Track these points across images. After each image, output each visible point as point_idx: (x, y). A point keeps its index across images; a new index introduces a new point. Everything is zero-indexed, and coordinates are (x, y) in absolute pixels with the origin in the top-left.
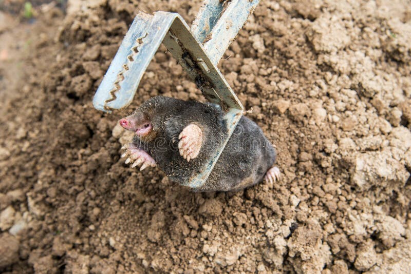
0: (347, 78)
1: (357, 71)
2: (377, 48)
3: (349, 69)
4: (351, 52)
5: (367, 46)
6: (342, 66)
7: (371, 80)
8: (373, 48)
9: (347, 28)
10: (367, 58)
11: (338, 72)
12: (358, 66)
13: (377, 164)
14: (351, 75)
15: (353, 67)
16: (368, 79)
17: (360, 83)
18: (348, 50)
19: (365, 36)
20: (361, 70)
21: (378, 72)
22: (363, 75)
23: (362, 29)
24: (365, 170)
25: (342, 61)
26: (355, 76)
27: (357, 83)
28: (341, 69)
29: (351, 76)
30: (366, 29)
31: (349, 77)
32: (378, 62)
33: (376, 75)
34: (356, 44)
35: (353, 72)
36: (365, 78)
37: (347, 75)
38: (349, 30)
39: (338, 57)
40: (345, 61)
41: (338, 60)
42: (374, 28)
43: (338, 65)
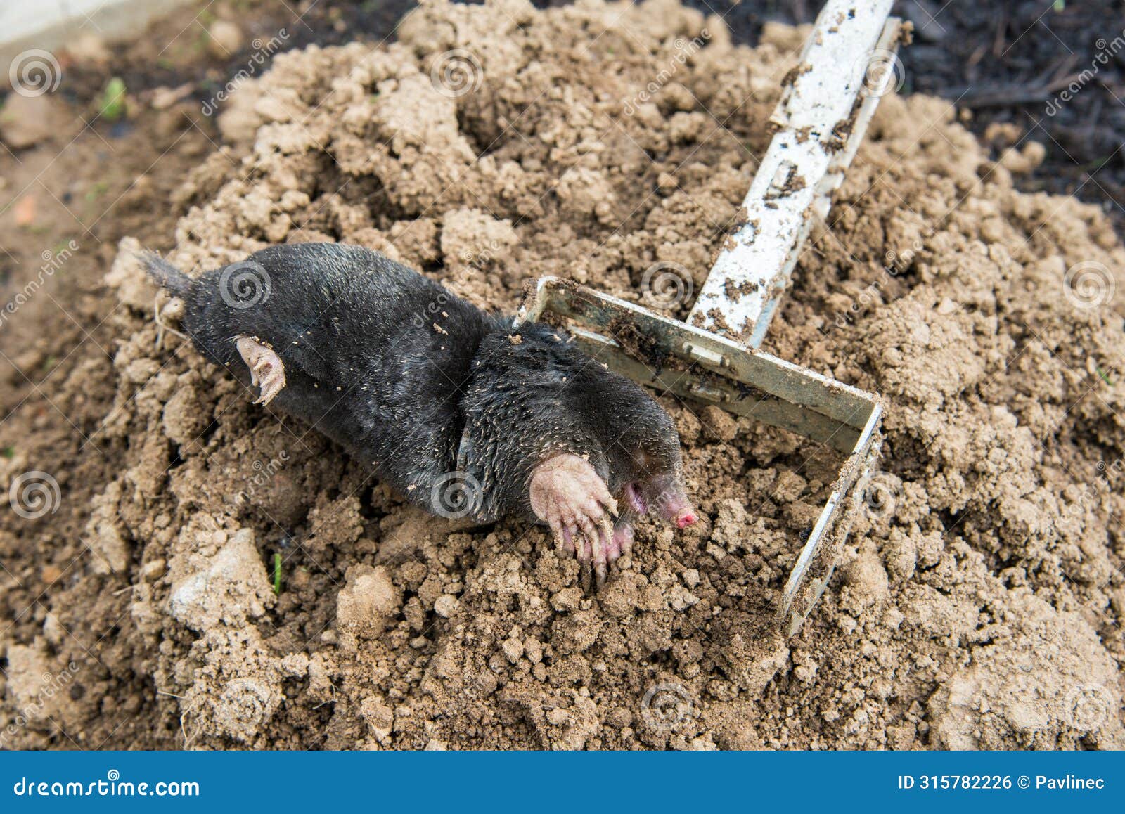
0: (961, 482)
1: (992, 468)
2: (1053, 401)
3: (970, 459)
4: (981, 406)
5: (1029, 394)
6: (949, 445)
7: (1025, 497)
8: (1042, 402)
9: (978, 333)
10: (1025, 430)
11: (937, 460)
12: (996, 453)
13: (1008, 696)
14: (973, 474)
15: (982, 453)
16: (1017, 493)
17: (993, 501)
18: (974, 398)
19: (1025, 363)
20: (1004, 467)
21: (1049, 473)
22: (1005, 480)
23: (1020, 339)
24: (975, 707)
25: (952, 430)
26: (982, 479)
27: (987, 501)
28: (947, 454)
29: (971, 477)
30: (1031, 344)
31: (966, 478)
32: (1052, 443)
33: (1042, 483)
34: (999, 383)
35: (980, 466)
36: (1010, 488)
37: (961, 473)
38: (983, 340)
39: (943, 417)
40: (962, 432)
41: (942, 427)
42: (1053, 344)
43: (940, 440)
